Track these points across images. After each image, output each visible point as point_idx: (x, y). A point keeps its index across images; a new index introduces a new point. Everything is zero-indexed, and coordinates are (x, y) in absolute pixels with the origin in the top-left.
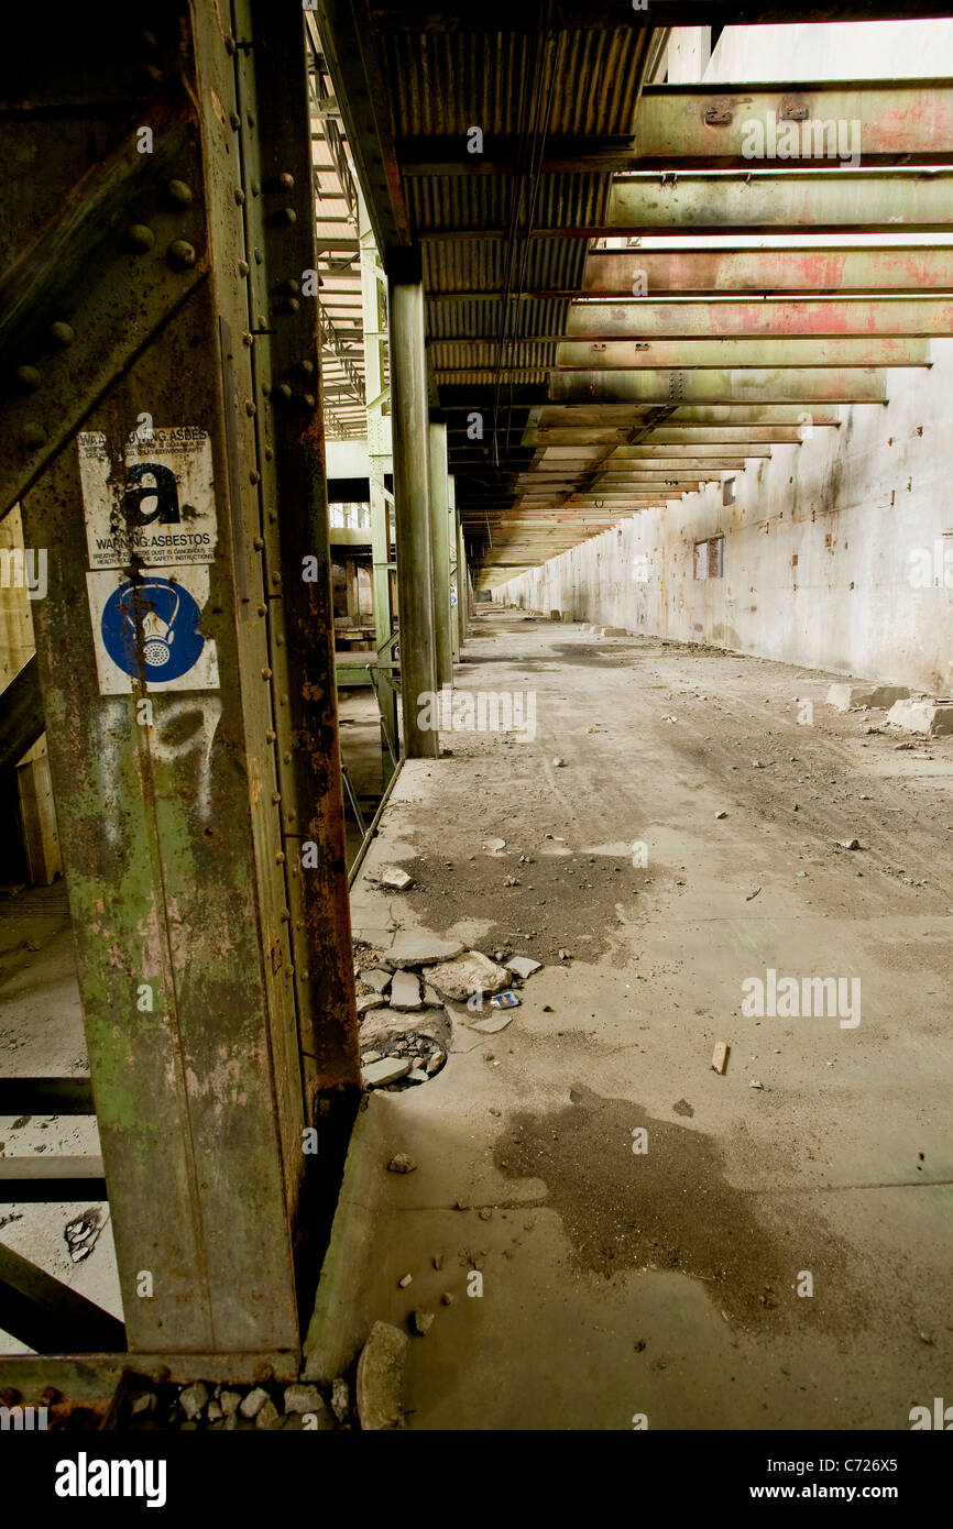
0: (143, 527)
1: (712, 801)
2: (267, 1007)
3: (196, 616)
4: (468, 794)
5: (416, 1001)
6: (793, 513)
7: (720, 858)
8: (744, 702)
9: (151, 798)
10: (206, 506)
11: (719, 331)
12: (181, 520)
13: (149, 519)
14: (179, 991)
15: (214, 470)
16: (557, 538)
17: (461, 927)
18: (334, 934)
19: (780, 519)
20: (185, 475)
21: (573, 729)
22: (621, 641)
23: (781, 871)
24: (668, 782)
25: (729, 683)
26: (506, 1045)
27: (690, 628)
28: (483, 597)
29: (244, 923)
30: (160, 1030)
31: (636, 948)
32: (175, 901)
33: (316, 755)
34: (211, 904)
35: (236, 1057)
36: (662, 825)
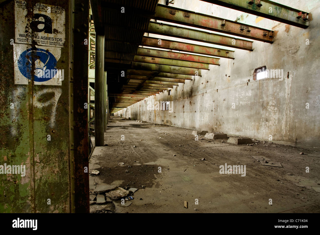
0: (38, 33)
1: (172, 153)
2: (70, 190)
3: (55, 63)
4: (113, 153)
5: (104, 201)
6: (183, 97)
7: (176, 164)
8: (175, 134)
9: (32, 120)
10: (62, 30)
11: (170, 57)
12: (53, 33)
13: (41, 31)
14: (36, 187)
15: (66, 20)
16: (130, 101)
17: (115, 182)
18: (84, 180)
19: (180, 98)
20: (55, 20)
21: (137, 140)
22: (145, 124)
23: (190, 165)
24: (162, 150)
25: (171, 131)
26: (131, 209)
27: (161, 121)
28: (112, 115)
29: (64, 162)
30: (27, 203)
31: (161, 183)
32: (38, 155)
33: (81, 128)
34: (52, 156)
35: (57, 209)
36: (162, 158)
